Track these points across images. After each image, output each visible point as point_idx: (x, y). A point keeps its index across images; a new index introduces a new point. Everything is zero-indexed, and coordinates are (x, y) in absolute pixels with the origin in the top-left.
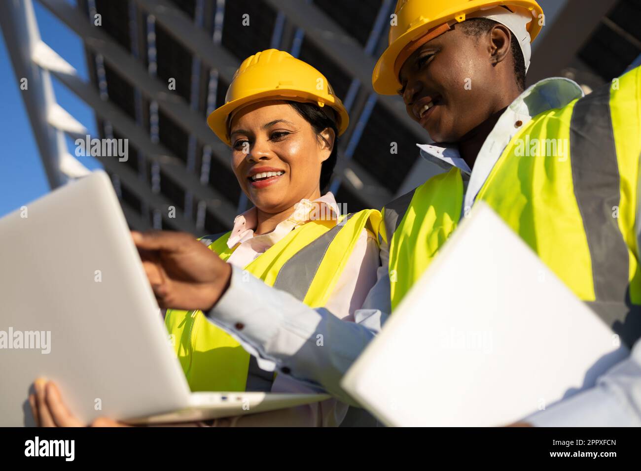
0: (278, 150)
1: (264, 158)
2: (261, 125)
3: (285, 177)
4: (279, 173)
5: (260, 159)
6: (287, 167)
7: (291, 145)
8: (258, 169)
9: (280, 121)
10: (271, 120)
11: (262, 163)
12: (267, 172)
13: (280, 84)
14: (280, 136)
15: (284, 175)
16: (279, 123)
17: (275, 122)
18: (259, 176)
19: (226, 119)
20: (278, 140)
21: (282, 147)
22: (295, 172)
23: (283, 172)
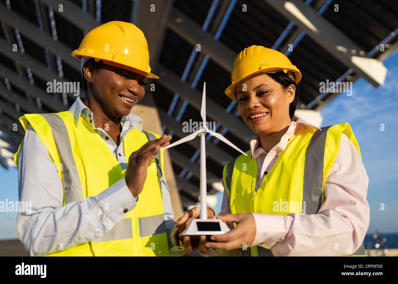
0: (263, 101)
1: (256, 107)
2: (253, 89)
3: (269, 115)
4: (265, 114)
5: (254, 107)
6: (269, 110)
7: (270, 98)
8: (253, 113)
9: (263, 85)
10: (258, 85)
11: (254, 110)
12: (258, 114)
13: (261, 66)
14: (263, 94)
15: (268, 114)
16: (262, 86)
17: (260, 86)
18: (253, 117)
19: (234, 89)
20: (263, 96)
21: (264, 100)
22: (274, 112)
23: (267, 113)
